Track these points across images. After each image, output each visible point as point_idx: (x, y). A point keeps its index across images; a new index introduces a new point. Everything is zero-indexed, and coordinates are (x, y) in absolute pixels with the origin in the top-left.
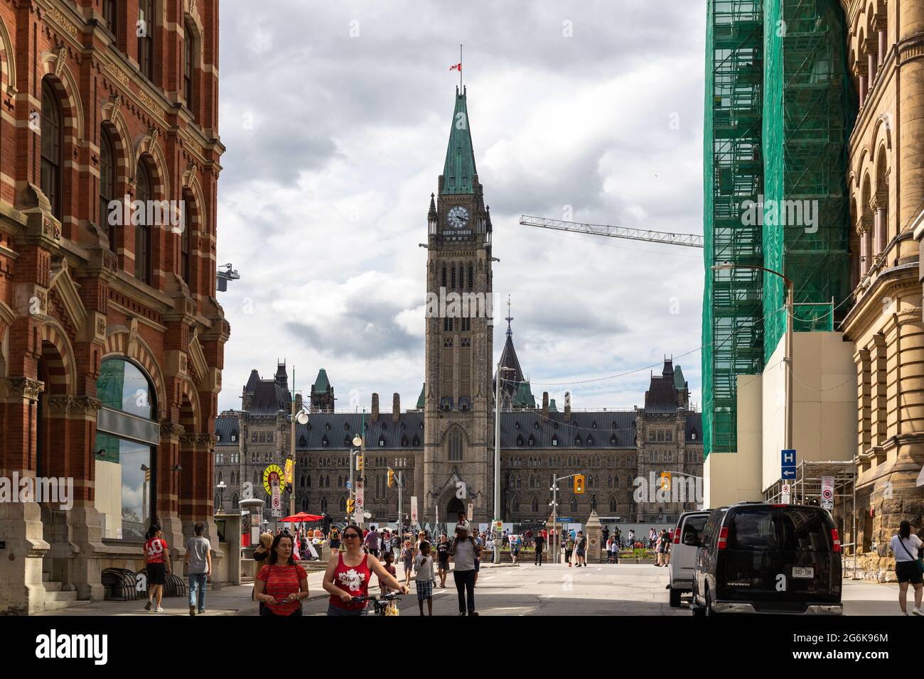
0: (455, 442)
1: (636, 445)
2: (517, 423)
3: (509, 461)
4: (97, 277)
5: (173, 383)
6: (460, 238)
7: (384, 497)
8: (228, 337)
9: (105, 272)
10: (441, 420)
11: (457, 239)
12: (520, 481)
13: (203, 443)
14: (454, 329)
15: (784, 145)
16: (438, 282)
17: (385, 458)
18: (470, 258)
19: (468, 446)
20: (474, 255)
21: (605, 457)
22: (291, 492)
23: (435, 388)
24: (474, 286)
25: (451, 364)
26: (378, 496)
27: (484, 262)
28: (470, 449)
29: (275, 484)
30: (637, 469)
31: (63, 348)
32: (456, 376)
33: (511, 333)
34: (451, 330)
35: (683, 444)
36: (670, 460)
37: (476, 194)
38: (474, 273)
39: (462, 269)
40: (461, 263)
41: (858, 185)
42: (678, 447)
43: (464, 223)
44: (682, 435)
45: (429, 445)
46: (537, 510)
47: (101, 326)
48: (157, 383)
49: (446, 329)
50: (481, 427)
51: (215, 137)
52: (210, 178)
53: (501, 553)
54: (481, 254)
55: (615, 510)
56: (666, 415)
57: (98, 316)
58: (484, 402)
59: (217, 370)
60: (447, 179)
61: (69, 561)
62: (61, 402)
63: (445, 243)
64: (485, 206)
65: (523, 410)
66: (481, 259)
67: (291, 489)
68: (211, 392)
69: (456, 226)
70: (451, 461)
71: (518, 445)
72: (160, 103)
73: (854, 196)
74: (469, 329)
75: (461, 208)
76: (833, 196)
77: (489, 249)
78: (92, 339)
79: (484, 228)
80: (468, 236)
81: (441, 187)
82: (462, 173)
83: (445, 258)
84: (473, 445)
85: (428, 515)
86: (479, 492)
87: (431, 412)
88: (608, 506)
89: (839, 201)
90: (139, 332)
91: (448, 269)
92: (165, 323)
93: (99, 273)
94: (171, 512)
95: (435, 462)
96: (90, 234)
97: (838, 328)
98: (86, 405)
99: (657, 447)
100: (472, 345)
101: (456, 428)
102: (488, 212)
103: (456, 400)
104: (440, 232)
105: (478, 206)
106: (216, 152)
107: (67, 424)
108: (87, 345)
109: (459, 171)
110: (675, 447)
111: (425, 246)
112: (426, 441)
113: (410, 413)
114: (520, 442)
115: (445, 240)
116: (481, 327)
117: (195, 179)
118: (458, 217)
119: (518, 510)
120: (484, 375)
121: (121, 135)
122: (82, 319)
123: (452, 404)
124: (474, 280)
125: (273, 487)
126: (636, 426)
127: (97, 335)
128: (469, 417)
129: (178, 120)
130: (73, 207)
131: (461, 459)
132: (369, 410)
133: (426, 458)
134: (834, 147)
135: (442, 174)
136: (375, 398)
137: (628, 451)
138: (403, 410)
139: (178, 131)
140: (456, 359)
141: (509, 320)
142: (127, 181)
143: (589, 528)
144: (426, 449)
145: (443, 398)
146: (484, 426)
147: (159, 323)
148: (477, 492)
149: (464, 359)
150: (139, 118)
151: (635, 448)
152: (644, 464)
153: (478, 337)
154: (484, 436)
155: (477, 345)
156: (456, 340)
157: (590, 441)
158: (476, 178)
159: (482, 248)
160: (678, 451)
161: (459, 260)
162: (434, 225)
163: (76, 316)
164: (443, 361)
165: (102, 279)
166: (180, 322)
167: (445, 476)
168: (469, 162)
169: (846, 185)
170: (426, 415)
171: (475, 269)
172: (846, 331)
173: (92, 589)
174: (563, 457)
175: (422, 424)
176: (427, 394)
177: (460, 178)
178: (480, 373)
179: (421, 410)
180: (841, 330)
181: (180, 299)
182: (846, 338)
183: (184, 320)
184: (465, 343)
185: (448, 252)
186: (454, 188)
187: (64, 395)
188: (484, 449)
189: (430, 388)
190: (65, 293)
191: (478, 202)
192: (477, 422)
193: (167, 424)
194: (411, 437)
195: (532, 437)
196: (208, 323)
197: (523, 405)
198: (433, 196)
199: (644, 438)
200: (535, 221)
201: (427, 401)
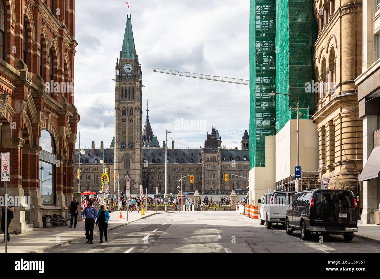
0: (127, 161)
1: (201, 162)
2: (152, 153)
3: (149, 169)
4: (41, 97)
5: (62, 140)
6: (129, 77)
7: (97, 184)
8: (79, 121)
9: (44, 95)
10: (121, 152)
11: (128, 78)
12: (154, 177)
13: (70, 164)
14: (126, 114)
15: (289, 45)
16: (120, 95)
17: (98, 168)
18: (133, 85)
19: (133, 163)
20: (135, 84)
21: (189, 167)
22: (79, 183)
23: (118, 139)
24: (135, 97)
25: (125, 129)
26: (94, 184)
27: (139, 87)
28: (133, 164)
29: (106, 181)
30: (202, 172)
31: (28, 126)
32: (127, 134)
33: (148, 116)
34: (125, 115)
35: (220, 162)
36: (215, 168)
37: (135, 59)
38: (135, 91)
39: (130, 90)
40: (129, 87)
41: (319, 62)
42: (218, 163)
43: (130, 71)
44: (220, 158)
45: (116, 162)
46: (161, 189)
47: (42, 117)
48: (56, 139)
49: (123, 114)
50: (138, 155)
51: (74, 39)
52: (72, 56)
53: (168, 207)
54: (137, 84)
55: (192, 189)
56: (213, 150)
57: (41, 113)
58: (139, 145)
59: (75, 134)
60: (123, 52)
61: (31, 212)
62: (27, 148)
63: (123, 79)
64: (139, 64)
65: (155, 148)
66: (137, 86)
67: (79, 181)
68: (73, 143)
69: (127, 72)
70: (125, 169)
71: (152, 162)
72: (57, 26)
73: (317, 66)
74: (132, 115)
75: (129, 65)
76: (308, 66)
77: (141, 82)
78: (39, 122)
79: (139, 73)
80: (132, 76)
81: (121, 56)
82: (130, 50)
83: (123, 85)
84: (135, 162)
85: (116, 191)
86: (137, 182)
87: (117, 149)
88: (190, 187)
89: (310, 68)
90: (51, 119)
91: (124, 90)
92: (58, 115)
93: (42, 95)
94: (61, 192)
95: (119, 170)
96: (38, 80)
97: (311, 118)
98: (37, 149)
99: (210, 163)
100: (134, 121)
101: (127, 155)
102: (140, 66)
103: (127, 144)
104: (120, 75)
105: (136, 64)
106: (74, 45)
107: (29, 157)
108: (37, 124)
109: (128, 49)
110: (217, 163)
111: (114, 80)
112: (115, 161)
113: (107, 150)
114: (154, 161)
115: (123, 78)
116: (138, 114)
117: (67, 57)
118: (128, 68)
119: (153, 189)
120: (139, 133)
121: (45, 39)
122: (35, 114)
123: (126, 145)
124: (134, 95)
125: (105, 182)
126: (201, 155)
127: (41, 121)
128: (133, 151)
129: (63, 33)
130: (31, 68)
131: (130, 168)
132: (90, 148)
133: (115, 168)
134: (309, 46)
135: (121, 50)
136: (93, 143)
137: (198, 165)
138: (105, 148)
139: (64, 37)
140: (127, 127)
141: (147, 111)
142: (47, 58)
143: (195, 197)
144: (115, 164)
145: (122, 143)
146: (139, 154)
147: (56, 115)
148: (136, 182)
149: (131, 127)
150: (51, 32)
151: (201, 164)
152: (205, 170)
153: (136, 118)
154: (139, 159)
155: (136, 121)
156: (127, 119)
157: (182, 161)
158: (135, 52)
159: (138, 81)
160: (218, 165)
161: (129, 86)
162: (118, 71)
163: (33, 113)
164: (122, 128)
165: (42, 98)
166: (65, 115)
167: (123, 175)
168: (133, 46)
169: (313, 61)
170: (115, 150)
171: (135, 90)
172: (314, 119)
173: (40, 224)
174: (171, 168)
175: (113, 154)
176: (115, 141)
177: (129, 52)
178: (137, 133)
179: (112, 148)
180: (312, 119)
181: (65, 106)
182: (314, 122)
183: (66, 114)
184: (131, 121)
185: (124, 83)
186: (126, 56)
187: (28, 145)
188: (139, 164)
189: (117, 139)
190: (29, 103)
191: (136, 62)
192: (136, 153)
193: (60, 156)
194: (108, 159)
195: (158, 159)
196: (72, 115)
197: (155, 146)
198: (117, 59)
199: (204, 160)
200: (159, 70)
201: (115, 144)
